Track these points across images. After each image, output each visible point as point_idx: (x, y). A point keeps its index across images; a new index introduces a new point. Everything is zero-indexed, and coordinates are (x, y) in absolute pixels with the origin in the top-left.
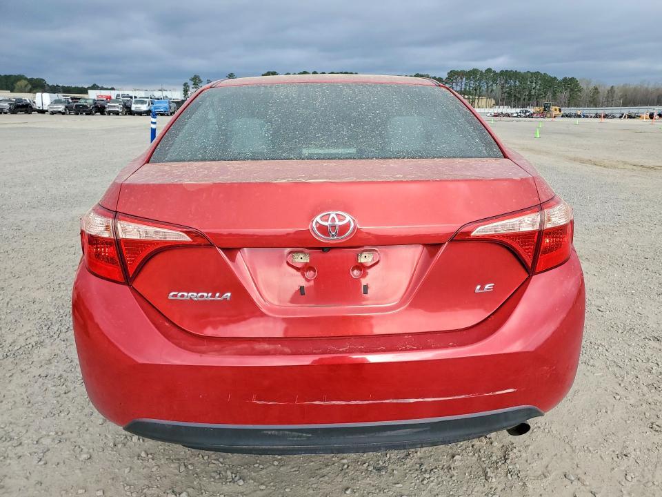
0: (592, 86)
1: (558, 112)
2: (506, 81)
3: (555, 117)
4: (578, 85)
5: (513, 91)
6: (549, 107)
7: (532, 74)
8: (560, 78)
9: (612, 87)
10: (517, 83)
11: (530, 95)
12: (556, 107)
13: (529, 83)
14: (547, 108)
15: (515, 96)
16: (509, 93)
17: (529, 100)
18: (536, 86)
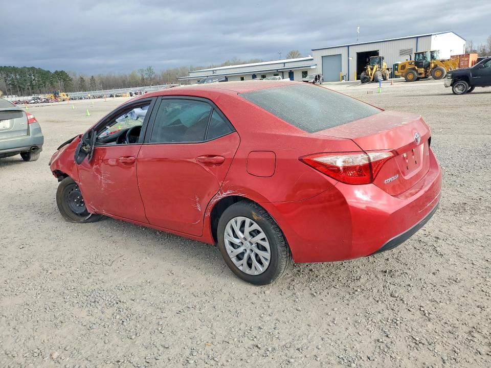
0: (78, 77)
1: (66, 97)
2: (7, 75)
3: (63, 100)
4: (67, 76)
5: (16, 83)
6: (58, 94)
7: (28, 68)
8: (53, 71)
9: (92, 76)
10: (18, 77)
11: (31, 85)
12: (63, 93)
13: (28, 76)
14: (56, 95)
15: (19, 87)
16: (13, 85)
17: (32, 89)
18: (35, 79)
